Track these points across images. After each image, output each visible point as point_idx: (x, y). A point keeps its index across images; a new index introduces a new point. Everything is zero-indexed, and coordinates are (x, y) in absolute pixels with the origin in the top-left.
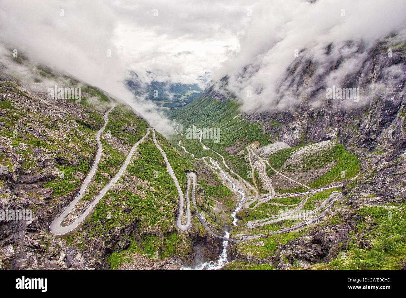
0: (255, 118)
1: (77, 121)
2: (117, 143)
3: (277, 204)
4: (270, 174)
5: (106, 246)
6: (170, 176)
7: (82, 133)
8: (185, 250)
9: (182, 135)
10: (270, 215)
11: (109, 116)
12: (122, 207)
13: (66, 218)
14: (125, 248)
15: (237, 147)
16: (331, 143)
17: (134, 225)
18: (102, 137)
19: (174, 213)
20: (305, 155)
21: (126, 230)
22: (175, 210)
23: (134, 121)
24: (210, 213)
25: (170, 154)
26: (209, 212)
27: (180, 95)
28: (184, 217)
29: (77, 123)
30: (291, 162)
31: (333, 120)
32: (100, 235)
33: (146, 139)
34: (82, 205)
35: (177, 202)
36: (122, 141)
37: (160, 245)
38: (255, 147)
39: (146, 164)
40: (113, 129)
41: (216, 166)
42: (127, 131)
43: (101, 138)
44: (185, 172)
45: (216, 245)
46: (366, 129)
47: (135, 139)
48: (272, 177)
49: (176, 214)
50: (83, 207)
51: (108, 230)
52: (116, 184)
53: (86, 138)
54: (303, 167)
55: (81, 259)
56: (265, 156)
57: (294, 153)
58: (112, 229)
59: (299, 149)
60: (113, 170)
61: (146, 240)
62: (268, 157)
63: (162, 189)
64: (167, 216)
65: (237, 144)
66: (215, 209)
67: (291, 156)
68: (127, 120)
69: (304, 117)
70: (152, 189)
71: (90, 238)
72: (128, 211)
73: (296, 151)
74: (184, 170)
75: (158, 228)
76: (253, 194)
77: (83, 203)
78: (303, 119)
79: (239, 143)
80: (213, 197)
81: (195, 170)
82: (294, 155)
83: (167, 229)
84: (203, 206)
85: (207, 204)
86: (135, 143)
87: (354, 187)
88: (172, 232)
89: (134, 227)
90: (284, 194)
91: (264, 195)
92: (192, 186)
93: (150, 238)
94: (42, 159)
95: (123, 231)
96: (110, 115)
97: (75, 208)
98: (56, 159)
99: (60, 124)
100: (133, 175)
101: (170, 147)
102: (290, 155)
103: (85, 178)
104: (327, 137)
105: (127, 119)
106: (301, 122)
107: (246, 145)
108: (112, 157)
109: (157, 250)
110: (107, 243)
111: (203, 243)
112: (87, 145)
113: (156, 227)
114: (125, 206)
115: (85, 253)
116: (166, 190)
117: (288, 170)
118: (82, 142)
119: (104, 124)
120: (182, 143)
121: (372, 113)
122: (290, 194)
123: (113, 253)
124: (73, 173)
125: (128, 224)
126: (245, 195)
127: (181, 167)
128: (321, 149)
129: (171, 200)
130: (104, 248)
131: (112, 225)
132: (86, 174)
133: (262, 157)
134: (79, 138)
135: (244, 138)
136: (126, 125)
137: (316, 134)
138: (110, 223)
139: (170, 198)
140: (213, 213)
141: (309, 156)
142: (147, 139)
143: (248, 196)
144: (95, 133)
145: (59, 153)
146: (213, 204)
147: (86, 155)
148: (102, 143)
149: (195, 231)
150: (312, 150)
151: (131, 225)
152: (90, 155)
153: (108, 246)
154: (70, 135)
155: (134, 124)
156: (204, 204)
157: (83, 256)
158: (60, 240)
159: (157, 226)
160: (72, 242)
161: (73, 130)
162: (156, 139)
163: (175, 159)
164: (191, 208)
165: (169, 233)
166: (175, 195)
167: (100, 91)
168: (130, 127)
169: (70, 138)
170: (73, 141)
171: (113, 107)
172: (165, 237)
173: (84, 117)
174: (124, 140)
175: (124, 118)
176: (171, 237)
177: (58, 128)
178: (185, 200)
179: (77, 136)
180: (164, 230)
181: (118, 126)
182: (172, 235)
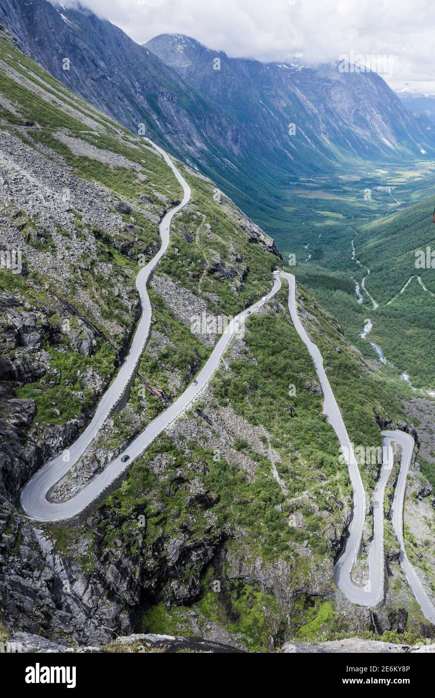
1: (95, 232)
2: (189, 308)
5: (143, 580)
6: (331, 429)
7: (106, 269)
9: (376, 306)
11: (174, 226)
12: (189, 488)
13: (58, 483)
14: (189, 602)
17: (216, 545)
18: (152, 284)
19: (332, 541)
21: (194, 553)
22: (336, 533)
23: (238, 246)
25: (337, 362)
28: (363, 562)
29: (96, 238)
32: (132, 548)
33: (271, 305)
34: (95, 459)
35: (345, 512)
36: (202, 301)
37: (282, 623)
39: (263, 380)
40: (183, 266)
42: (217, 274)
43: (149, 287)
44: (378, 425)
47: (239, 300)
49: (339, 547)
50: (96, 465)
51: (151, 541)
52: (181, 420)
53: (114, 281)
55: (83, 595)
58: (160, 540)
60: (175, 380)
61: (245, 597)
63: (303, 462)
64: (314, 545)
68: (220, 243)
70: (274, 456)
71: (107, 550)
72: (204, 501)
74: (378, 418)
75: (280, 573)
77: (98, 455)
81: (413, 426)
83: (307, 585)
84: (426, 544)
86: (239, 313)
88: (321, 596)
89: (215, 551)
92: (397, 474)
93: (255, 594)
94: (17, 324)
95: (185, 553)
96: (176, 225)
97: (80, 464)
98: (44, 327)
99: (57, 239)
100: (226, 405)
101: (338, 339)
103: (105, 388)
105: (220, 239)
108: (174, 343)
109: (273, 637)
110: (144, 573)
112: (117, 301)
113: (275, 568)
114: (196, 487)
115: (95, 583)
116: (314, 469)
118: (104, 291)
119: (159, 249)
120: (373, 333)
123: (156, 604)
124: (79, 372)
125: (200, 537)
127: (368, 409)
130: (139, 585)
131: (161, 531)
132: (109, 378)
134: (99, 280)
136: (217, 258)
138: (157, 524)
139: (324, 496)
142: (272, 307)
144: (137, 272)
145: (51, 314)
147: (113, 328)
148: (152, 301)
149: (392, 615)
151: (209, 545)
152: (121, 330)
153: (147, 584)
154: (79, 270)
155: (239, 257)
157: (89, 590)
158: (42, 534)
159: (280, 567)
160: (68, 548)
161: (85, 257)
162: (299, 310)
163: (353, 379)
164: (386, 541)
165: (312, 595)
166: (340, 490)
167: (155, 152)
168: (227, 264)
169: (77, 278)
170: (85, 287)
171: (185, 201)
172: (299, 606)
173: (113, 224)
174: (208, 300)
175: (213, 234)
176: (315, 609)
177: (53, 247)
178: (369, 511)
179: (93, 274)
180: (297, 583)
181: (194, 259)
182: (321, 607)
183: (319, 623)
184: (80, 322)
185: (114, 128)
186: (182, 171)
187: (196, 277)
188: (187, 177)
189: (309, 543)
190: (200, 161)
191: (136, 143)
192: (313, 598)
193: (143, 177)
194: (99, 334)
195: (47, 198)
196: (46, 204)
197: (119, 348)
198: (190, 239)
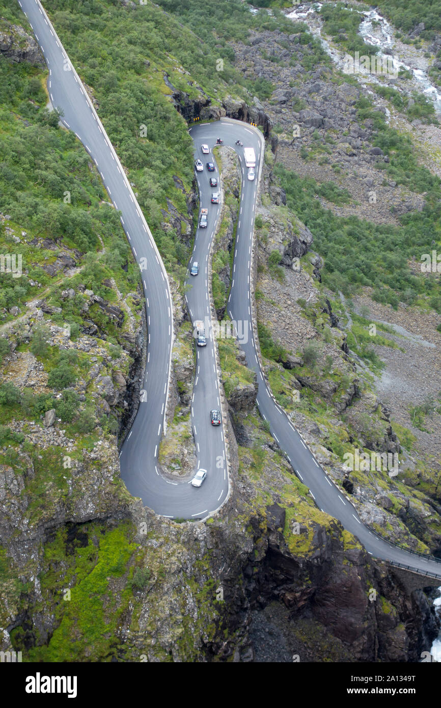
8: (187, 631)
19: (108, 398)
22: (114, 379)
24: (355, 412)
26: (349, 404)
35: (131, 326)
37: (22, 596)
44: (180, 116)
45: (387, 608)
64: (66, 418)
66: (385, 381)
80: (376, 299)
81: (257, 105)
83: (67, 504)
84: (309, 358)
85: (334, 351)
88: (101, 521)
92: (235, 221)
111: (303, 593)
116: (47, 246)
129: (86, 316)
139: (79, 303)
140: (376, 410)
146: (371, 347)
149: (254, 523)
156: (318, 345)
164: (227, 374)
165: (80, 524)
166: (113, 282)
172: (56, 552)
176: (91, 548)
178: (181, 315)
180: (43, 507)
182: (102, 542)
183: (102, 576)
189: (57, 416)
192: (83, 529)
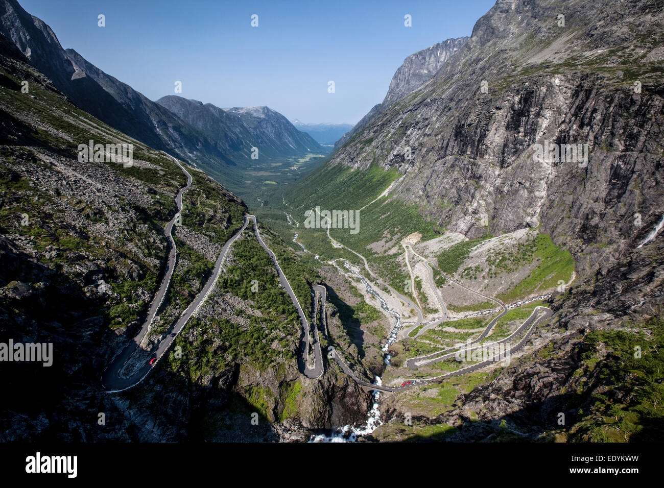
0: (413, 196)
1: (134, 207)
2: (199, 242)
3: (451, 329)
4: (440, 283)
7: (144, 227)
9: (298, 225)
10: (442, 347)
11: (184, 198)
12: (213, 344)
15: (386, 242)
16: (531, 232)
18: (175, 232)
20: (492, 251)
21: (221, 380)
23: (223, 205)
25: (283, 257)
27: (293, 162)
29: (135, 210)
30: (471, 264)
31: (532, 197)
33: (244, 233)
36: (206, 237)
38: (415, 241)
39: (246, 274)
40: (192, 219)
41: (355, 273)
42: (213, 221)
43: (173, 234)
44: (308, 285)
46: (583, 209)
47: (227, 234)
48: (442, 287)
49: (298, 352)
53: (149, 234)
54: (490, 270)
56: (431, 255)
57: (476, 250)
58: (199, 378)
59: (483, 243)
60: (196, 284)
62: (436, 256)
63: (274, 313)
65: (386, 237)
67: (471, 255)
68: (213, 204)
69: (489, 192)
70: (258, 313)
72: (223, 349)
73: (478, 246)
74: (307, 281)
76: (414, 315)
78: (487, 196)
79: (389, 236)
82: (475, 252)
83: (286, 377)
87: (568, 299)
90: (462, 313)
91: (431, 316)
93: (259, 390)
94: (84, 271)
95: (215, 382)
96: (186, 197)
99: (108, 215)
101: (282, 245)
102: (469, 252)
103: (152, 298)
104: (525, 224)
105: (212, 202)
106: (485, 200)
107: (400, 239)
112: (153, 245)
113: (267, 373)
114: (217, 343)
116: (280, 315)
117: (467, 275)
118: (144, 241)
120: (299, 238)
121: (591, 185)
122: (471, 312)
124: (133, 292)
125: (223, 370)
126: (401, 316)
127: (302, 278)
128: (515, 243)
131: (199, 373)
132: (153, 292)
133: (426, 257)
135: (398, 228)
136: (211, 212)
137: (508, 219)
141: (499, 254)
143: (407, 318)
144: (164, 226)
145: (109, 260)
148: (176, 241)
150: (503, 244)
151: (229, 372)
153: (195, 407)
154: (125, 231)
155: (224, 210)
158: (119, 399)
159: (270, 372)
160: (139, 402)
161: (128, 222)
162: (260, 233)
163: (292, 264)
167: (169, 159)
168: (218, 215)
169: (125, 236)
170: (131, 240)
171: (189, 184)
173: (146, 201)
174: (210, 236)
175: (207, 200)
177: (107, 219)
179: (136, 232)
181: (198, 215)
184: (129, 262)
185: (141, 147)
186: (186, 168)
187: (201, 224)
188: (190, 171)
190: (197, 161)
191: (156, 154)
193: (162, 173)
194: (143, 266)
195: (99, 191)
196: (98, 194)
197: (157, 273)
198: (194, 204)
